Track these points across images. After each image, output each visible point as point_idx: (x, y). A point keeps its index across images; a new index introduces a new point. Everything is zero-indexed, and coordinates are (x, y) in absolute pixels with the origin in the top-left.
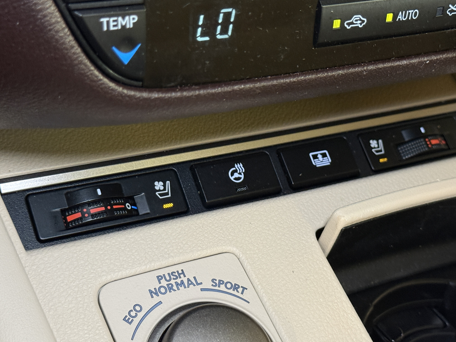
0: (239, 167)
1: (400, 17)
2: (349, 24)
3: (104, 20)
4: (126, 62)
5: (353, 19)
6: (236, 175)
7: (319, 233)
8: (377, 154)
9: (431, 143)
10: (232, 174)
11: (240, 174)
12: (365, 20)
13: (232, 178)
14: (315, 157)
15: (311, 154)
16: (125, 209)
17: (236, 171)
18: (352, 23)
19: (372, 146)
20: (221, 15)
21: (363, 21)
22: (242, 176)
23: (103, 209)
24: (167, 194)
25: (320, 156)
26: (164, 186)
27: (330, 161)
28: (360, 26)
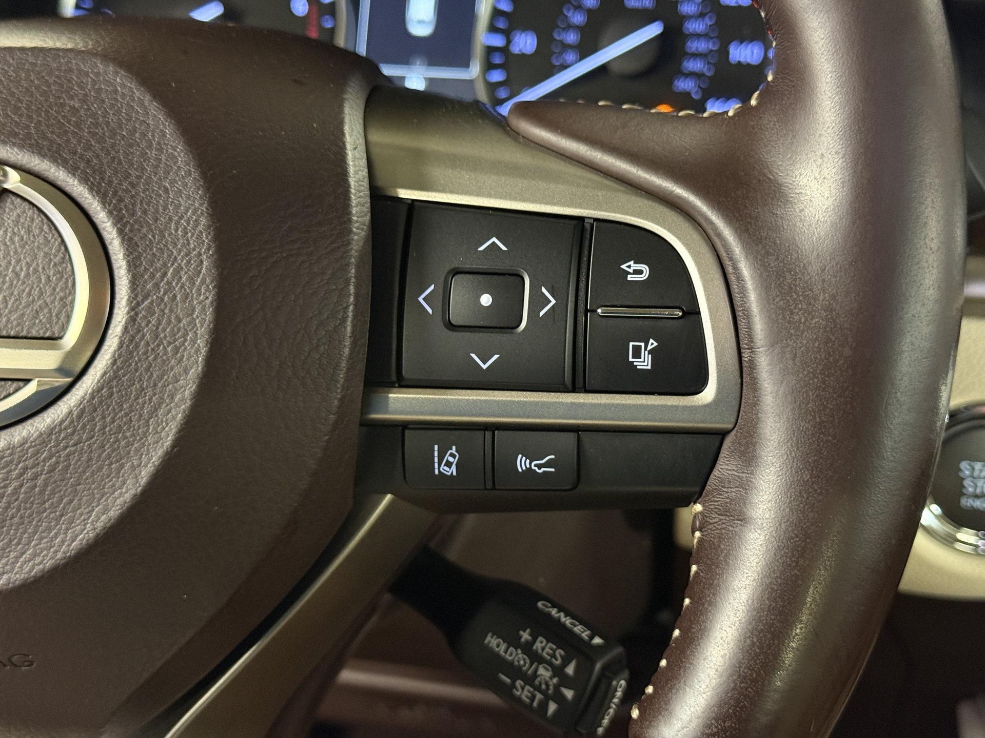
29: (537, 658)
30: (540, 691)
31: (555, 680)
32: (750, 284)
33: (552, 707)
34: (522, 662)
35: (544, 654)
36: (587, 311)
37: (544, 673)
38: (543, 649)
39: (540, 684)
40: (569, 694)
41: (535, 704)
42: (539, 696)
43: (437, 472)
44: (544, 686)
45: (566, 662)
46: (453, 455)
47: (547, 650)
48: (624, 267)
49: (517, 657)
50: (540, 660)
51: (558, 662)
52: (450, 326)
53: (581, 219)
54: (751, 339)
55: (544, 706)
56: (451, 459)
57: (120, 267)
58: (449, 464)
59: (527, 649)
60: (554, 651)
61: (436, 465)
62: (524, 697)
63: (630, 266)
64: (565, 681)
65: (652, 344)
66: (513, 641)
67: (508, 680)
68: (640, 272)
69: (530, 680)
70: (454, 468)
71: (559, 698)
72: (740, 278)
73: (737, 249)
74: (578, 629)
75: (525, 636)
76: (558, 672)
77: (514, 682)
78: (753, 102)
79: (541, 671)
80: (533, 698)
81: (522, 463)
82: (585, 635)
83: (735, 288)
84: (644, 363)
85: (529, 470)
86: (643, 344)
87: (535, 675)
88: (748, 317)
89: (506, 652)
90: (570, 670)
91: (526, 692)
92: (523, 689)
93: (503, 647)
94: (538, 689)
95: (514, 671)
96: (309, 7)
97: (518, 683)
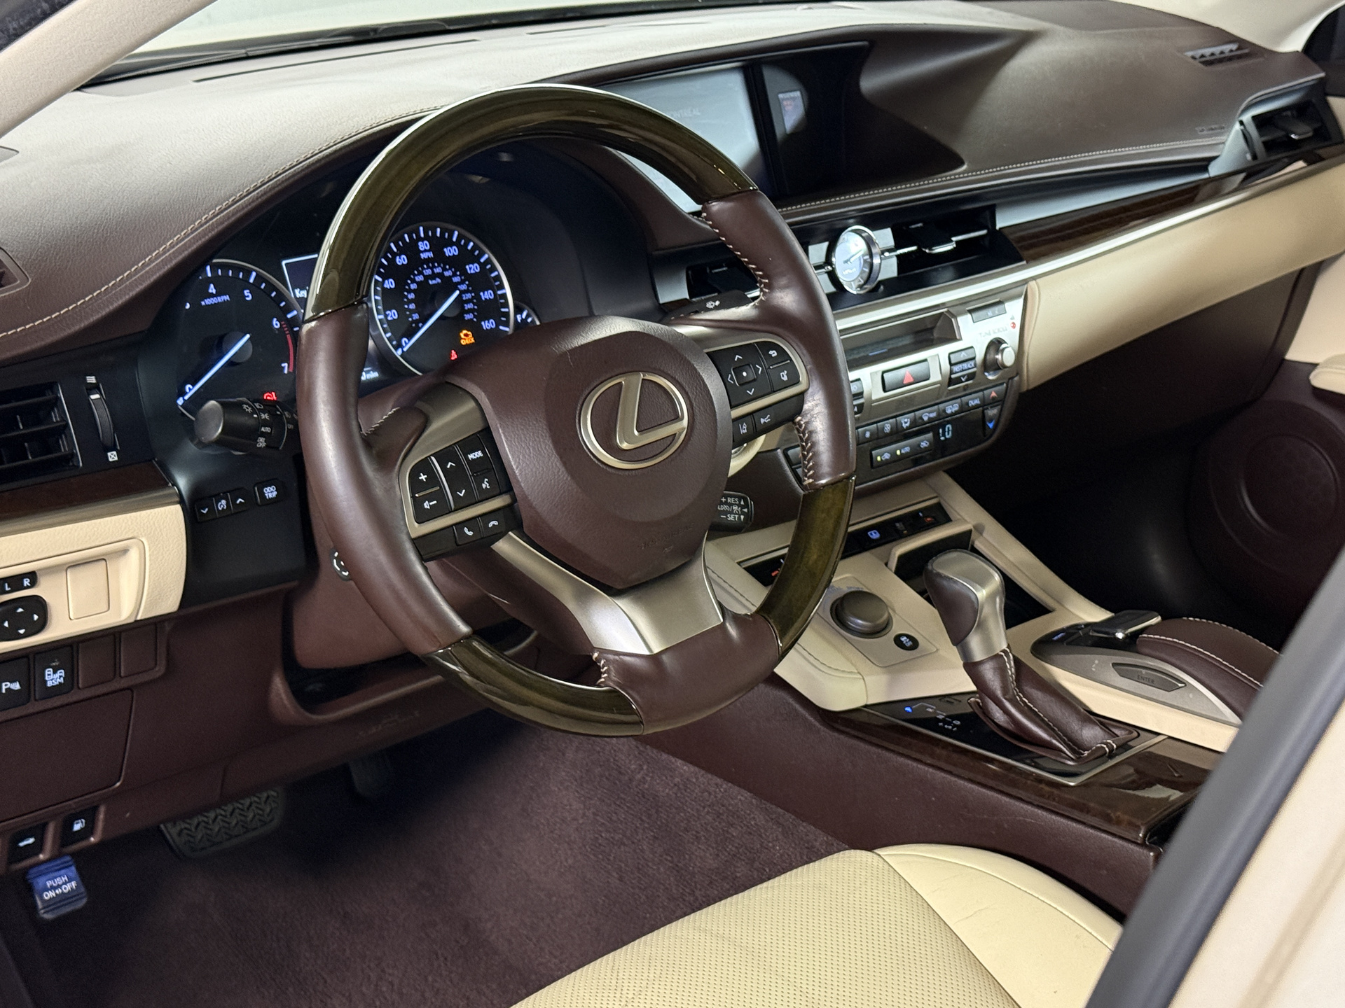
1: (903, 451)
2: (883, 457)
5: (885, 454)
7: (886, 564)
8: (901, 530)
9: (927, 520)
12: (889, 455)
14: (871, 534)
15: (869, 533)
19: (897, 526)
27: (879, 535)
29: (730, 505)
30: (737, 514)
31: (740, 508)
32: (802, 347)
33: (742, 517)
36: (768, 368)
37: (735, 508)
38: (731, 501)
40: (746, 510)
42: (737, 516)
43: (741, 433)
45: (740, 502)
46: (744, 426)
48: (770, 353)
49: (725, 507)
51: (738, 503)
52: (740, 385)
55: (739, 518)
58: (744, 429)
59: (726, 503)
60: (735, 500)
61: (741, 431)
64: (743, 507)
65: (786, 372)
66: (721, 503)
67: (724, 517)
68: (773, 353)
69: (731, 513)
70: (746, 430)
71: (743, 513)
72: (798, 346)
75: (724, 500)
76: (739, 505)
79: (734, 508)
80: (735, 518)
81: (762, 421)
83: (797, 349)
84: (785, 378)
85: (765, 422)
86: (784, 373)
87: (733, 510)
89: (720, 508)
90: (742, 503)
91: (732, 517)
95: (726, 513)
96: (280, 324)
97: (728, 515)
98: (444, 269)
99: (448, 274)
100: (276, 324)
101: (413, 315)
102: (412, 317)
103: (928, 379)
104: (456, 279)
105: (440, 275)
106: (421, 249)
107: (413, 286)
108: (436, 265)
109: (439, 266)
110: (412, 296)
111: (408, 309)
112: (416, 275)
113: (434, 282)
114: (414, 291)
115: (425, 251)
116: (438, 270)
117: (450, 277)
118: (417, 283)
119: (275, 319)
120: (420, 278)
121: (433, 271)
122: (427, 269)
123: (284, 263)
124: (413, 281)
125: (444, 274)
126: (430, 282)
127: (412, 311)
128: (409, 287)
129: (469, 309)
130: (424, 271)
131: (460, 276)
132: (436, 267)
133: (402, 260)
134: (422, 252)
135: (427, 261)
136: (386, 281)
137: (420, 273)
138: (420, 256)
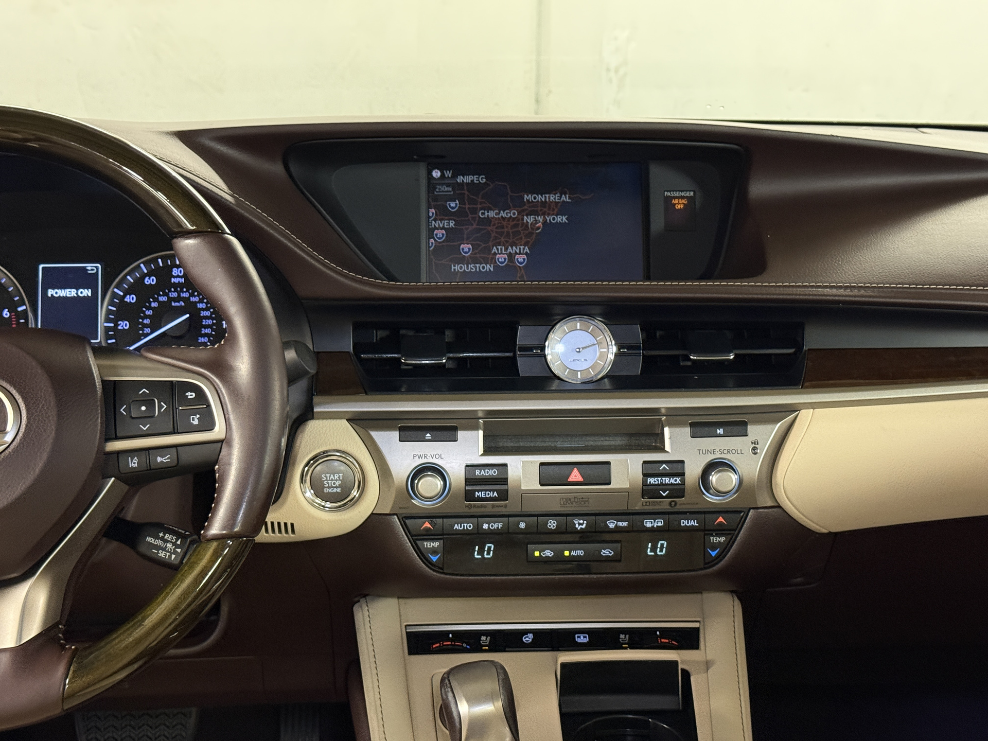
0: (531, 636)
1: (573, 553)
2: (544, 554)
3: (425, 543)
4: (434, 561)
5: (546, 552)
6: (527, 639)
8: (622, 642)
9: (661, 641)
10: (525, 638)
11: (530, 638)
12: (553, 553)
13: (524, 640)
14: (579, 637)
15: (576, 636)
16: (462, 646)
17: (528, 637)
18: (545, 554)
19: (621, 637)
20: (487, 547)
21: (551, 554)
22: (530, 640)
23: (450, 643)
24: (487, 642)
25: (582, 638)
26: (486, 639)
27: (588, 640)
28: (550, 556)
29: (166, 541)
31: (174, 547)
32: (225, 395)
33: (173, 556)
34: (161, 544)
35: (169, 539)
36: (176, 409)
37: (169, 545)
38: (168, 538)
39: (168, 549)
40: (179, 550)
41: (167, 557)
42: (168, 554)
43: (130, 466)
44: (170, 550)
45: (177, 540)
46: (136, 460)
47: (170, 538)
48: (187, 394)
49: (159, 542)
50: (168, 541)
51: (174, 541)
52: (133, 418)
53: (172, 381)
54: (227, 411)
55: (170, 556)
56: (135, 461)
57: (22, 407)
58: (134, 463)
59: (162, 539)
60: (172, 537)
61: (130, 464)
62: (163, 556)
63: (189, 394)
65: (198, 416)
66: (157, 537)
67: (156, 551)
68: (191, 395)
69: (164, 549)
70: (136, 465)
71: (175, 552)
72: (222, 394)
73: (221, 385)
74: (180, 531)
75: (161, 535)
76: (174, 544)
77: (158, 551)
78: (222, 343)
79: (168, 545)
80: (166, 556)
81: (159, 459)
82: (183, 532)
83: (221, 397)
84: (196, 422)
85: (162, 461)
86: (195, 417)
87: (166, 547)
88: (226, 405)
89: (154, 542)
90: (179, 542)
91: (163, 554)
92: (162, 553)
93: (153, 540)
94: (167, 551)
95: (158, 548)
96: (10, 315)
97: (160, 551)
98: (192, 295)
99: (196, 299)
100: (6, 314)
101: (145, 329)
102: (143, 331)
103: (609, 484)
104: (200, 306)
105: (186, 300)
106: (174, 274)
107: (154, 305)
108: (185, 290)
109: (187, 291)
110: (149, 313)
111: (142, 323)
112: (161, 296)
113: (177, 304)
114: (153, 309)
115: (178, 276)
116: (186, 295)
117: (196, 303)
118: (159, 302)
119: (7, 310)
120: (163, 299)
121: (179, 295)
122: (174, 292)
123: (41, 266)
124: (156, 300)
125: (190, 299)
126: (173, 304)
127: (146, 326)
128: (150, 304)
129: (205, 333)
130: (170, 294)
131: (207, 303)
132: (183, 292)
133: (151, 281)
134: (175, 277)
135: (176, 286)
136: (128, 296)
137: (165, 294)
138: (171, 280)
